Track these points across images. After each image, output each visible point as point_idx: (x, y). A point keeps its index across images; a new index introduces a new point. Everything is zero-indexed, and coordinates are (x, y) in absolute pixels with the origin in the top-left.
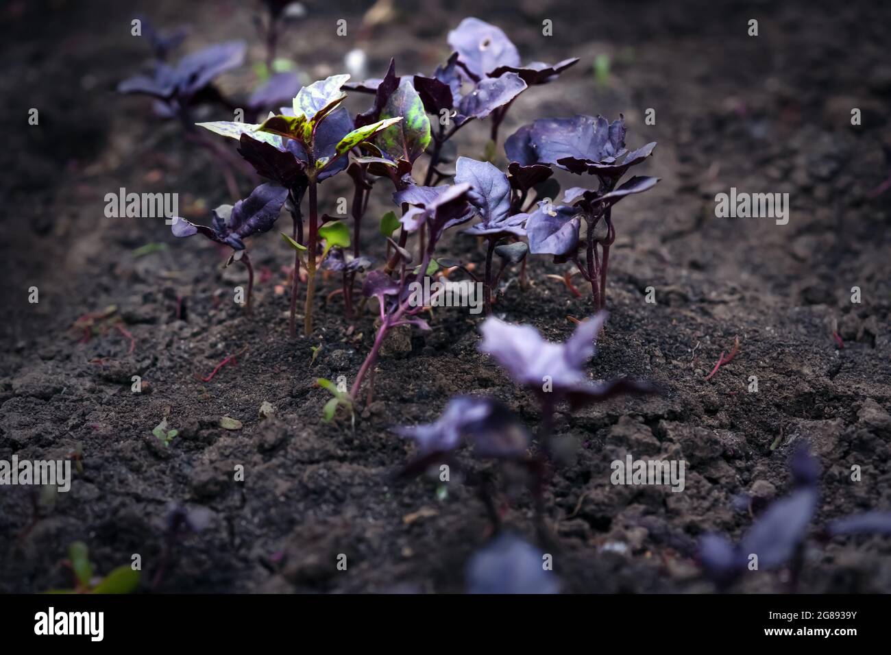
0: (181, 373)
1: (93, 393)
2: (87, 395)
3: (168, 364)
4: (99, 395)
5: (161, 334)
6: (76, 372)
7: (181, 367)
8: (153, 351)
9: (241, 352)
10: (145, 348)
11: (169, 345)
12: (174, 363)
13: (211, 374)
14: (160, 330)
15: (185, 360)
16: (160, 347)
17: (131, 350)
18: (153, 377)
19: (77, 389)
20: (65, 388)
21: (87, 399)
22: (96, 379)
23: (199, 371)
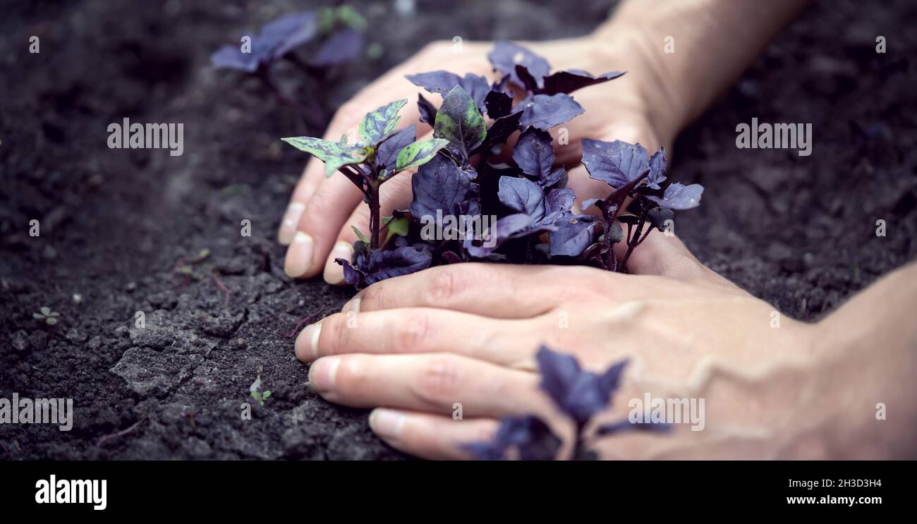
0: (269, 329)
1: (198, 346)
2: (192, 348)
3: (257, 318)
4: (203, 348)
5: (251, 287)
6: (184, 325)
7: (269, 322)
8: (244, 304)
9: (319, 312)
10: (238, 301)
11: (257, 299)
12: (263, 318)
13: (294, 331)
14: (249, 283)
15: (272, 316)
16: (250, 301)
17: (226, 303)
18: (246, 333)
19: (184, 342)
20: (175, 342)
21: (193, 352)
22: (199, 332)
23: (283, 327)
